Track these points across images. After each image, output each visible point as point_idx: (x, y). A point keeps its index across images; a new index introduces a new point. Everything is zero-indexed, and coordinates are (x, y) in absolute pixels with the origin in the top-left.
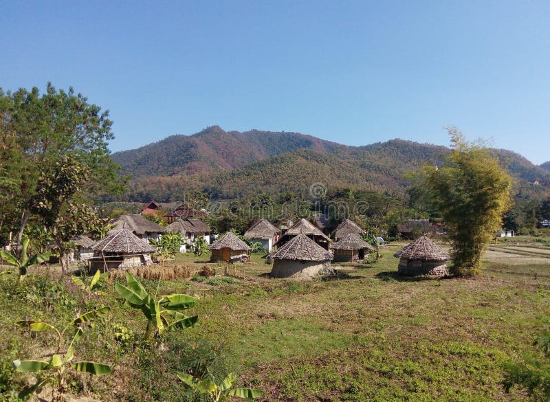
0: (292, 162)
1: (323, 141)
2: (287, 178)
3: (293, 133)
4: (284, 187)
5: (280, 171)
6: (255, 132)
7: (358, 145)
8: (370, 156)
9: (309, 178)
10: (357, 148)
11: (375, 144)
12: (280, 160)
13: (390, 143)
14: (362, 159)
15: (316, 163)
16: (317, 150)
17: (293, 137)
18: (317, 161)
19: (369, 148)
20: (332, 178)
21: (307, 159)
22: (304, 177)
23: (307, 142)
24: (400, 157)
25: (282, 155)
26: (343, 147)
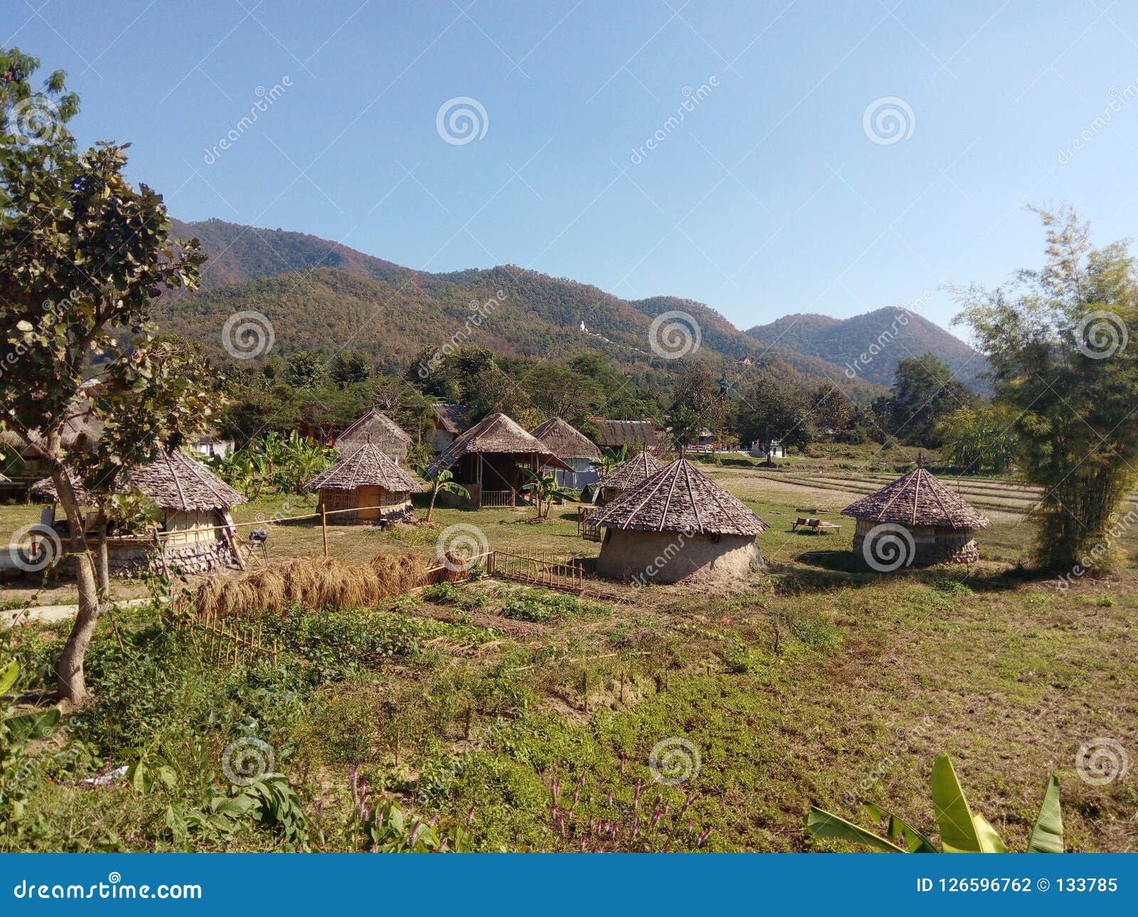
0: (305, 294)
1: (364, 256)
2: (293, 325)
3: (302, 234)
4: (287, 342)
5: (279, 310)
6: (217, 225)
7: (434, 271)
8: (461, 294)
9: (340, 328)
10: (433, 276)
11: (467, 272)
12: (277, 287)
13: (497, 271)
14: (446, 298)
15: (356, 299)
16: (356, 273)
17: (301, 242)
18: (356, 295)
19: (455, 278)
20: (389, 331)
21: (336, 289)
22: (330, 325)
23: (332, 255)
24: (516, 300)
25: (283, 277)
26: (406, 272)
